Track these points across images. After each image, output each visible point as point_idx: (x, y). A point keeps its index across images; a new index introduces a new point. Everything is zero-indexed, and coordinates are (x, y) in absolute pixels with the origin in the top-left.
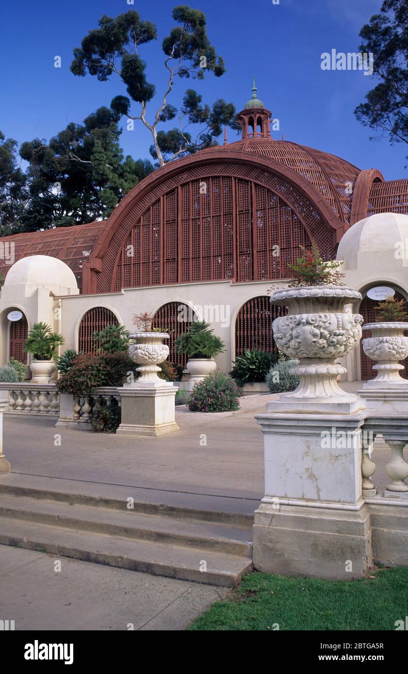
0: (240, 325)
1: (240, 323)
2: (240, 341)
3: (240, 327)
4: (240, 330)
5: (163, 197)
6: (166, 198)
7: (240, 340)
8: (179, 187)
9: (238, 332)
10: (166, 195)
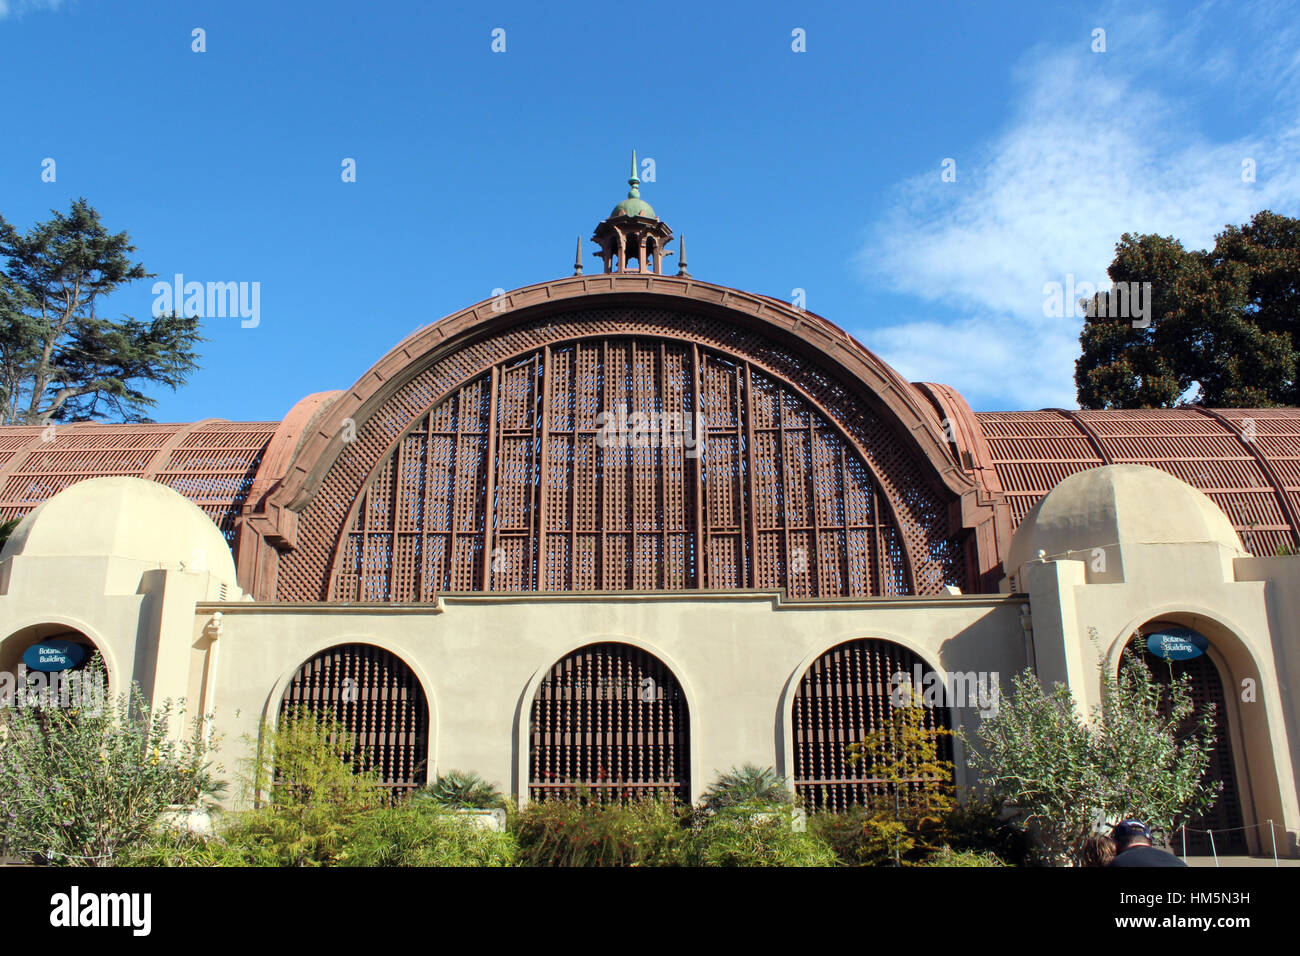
0: (805, 713)
1: (804, 708)
2: (806, 759)
3: (805, 718)
4: (805, 729)
5: (500, 368)
6: (506, 374)
7: (806, 754)
8: (548, 350)
9: (800, 733)
10: (507, 367)
